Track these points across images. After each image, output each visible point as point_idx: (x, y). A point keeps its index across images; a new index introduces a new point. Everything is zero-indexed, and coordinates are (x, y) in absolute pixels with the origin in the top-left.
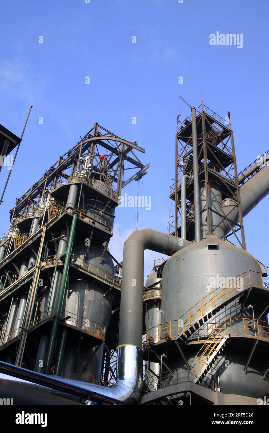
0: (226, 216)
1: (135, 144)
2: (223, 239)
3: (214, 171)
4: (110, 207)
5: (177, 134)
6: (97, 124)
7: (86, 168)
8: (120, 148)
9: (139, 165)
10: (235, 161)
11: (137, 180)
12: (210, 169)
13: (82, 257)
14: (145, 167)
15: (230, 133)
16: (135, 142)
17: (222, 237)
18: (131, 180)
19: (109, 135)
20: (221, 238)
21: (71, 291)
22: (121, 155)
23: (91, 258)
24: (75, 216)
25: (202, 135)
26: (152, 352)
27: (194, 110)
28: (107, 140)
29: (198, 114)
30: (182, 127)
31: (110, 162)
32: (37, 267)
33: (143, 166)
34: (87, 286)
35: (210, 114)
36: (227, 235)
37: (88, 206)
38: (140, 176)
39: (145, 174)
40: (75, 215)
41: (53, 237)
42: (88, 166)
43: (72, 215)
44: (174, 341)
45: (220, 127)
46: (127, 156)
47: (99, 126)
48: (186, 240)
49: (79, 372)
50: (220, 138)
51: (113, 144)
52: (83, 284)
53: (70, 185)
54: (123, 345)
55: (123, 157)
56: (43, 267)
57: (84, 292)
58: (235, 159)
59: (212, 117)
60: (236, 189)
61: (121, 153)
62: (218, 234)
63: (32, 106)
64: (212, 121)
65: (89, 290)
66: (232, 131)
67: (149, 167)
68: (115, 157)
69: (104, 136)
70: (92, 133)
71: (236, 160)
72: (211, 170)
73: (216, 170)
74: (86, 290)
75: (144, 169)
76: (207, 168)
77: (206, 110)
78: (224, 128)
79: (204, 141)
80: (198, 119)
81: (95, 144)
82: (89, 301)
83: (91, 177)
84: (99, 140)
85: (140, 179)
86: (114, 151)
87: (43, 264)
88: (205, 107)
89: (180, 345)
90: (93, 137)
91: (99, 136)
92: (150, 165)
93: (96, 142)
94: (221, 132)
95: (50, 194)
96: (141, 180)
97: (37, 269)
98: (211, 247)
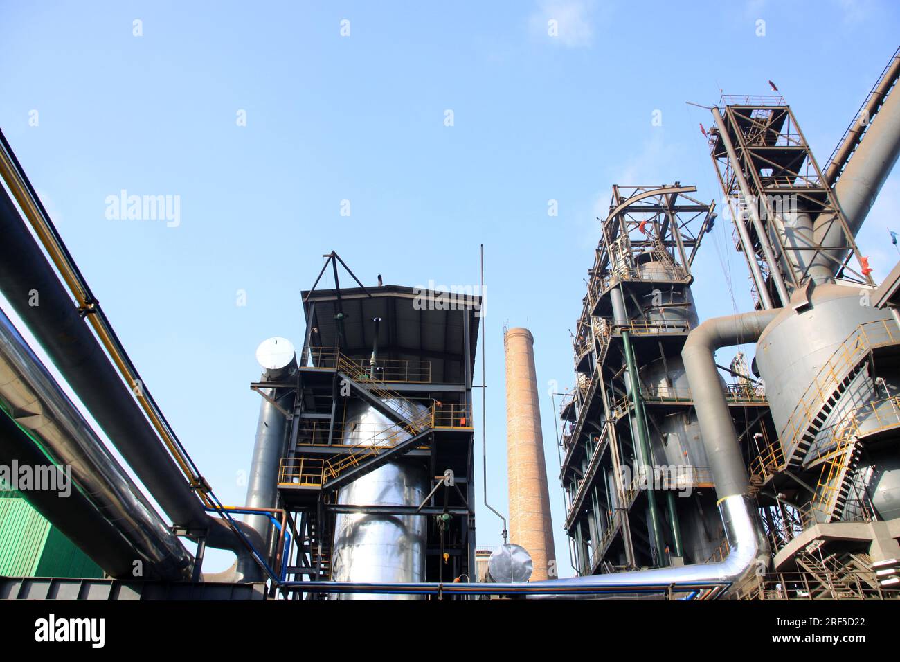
0: (820, 245)
1: (677, 185)
2: (829, 281)
3: (777, 185)
4: (679, 293)
5: (712, 153)
6: (615, 186)
7: (624, 256)
8: (664, 202)
9: (701, 208)
10: (809, 149)
11: (708, 231)
12: (769, 187)
13: (663, 383)
14: (710, 206)
15: (785, 111)
16: (676, 183)
17: (826, 280)
18: (702, 233)
19: (639, 192)
20: (826, 282)
21: (665, 435)
22: (667, 210)
23: (676, 379)
24: (625, 335)
25: (738, 142)
26: (764, 495)
27: (715, 110)
28: (638, 200)
29: (723, 112)
30: (713, 141)
31: (662, 222)
32: (608, 422)
33: (707, 206)
34: (685, 419)
35: (742, 103)
36: (840, 269)
37: (647, 307)
38: (710, 223)
39: (714, 217)
40: (624, 333)
41: (614, 372)
42: (624, 252)
43: (621, 336)
44: (782, 471)
45: (765, 112)
46: (677, 206)
47: (619, 187)
48: (774, 307)
49: (717, 539)
50: (770, 129)
51: (652, 201)
52: (678, 418)
53: (609, 292)
54: (722, 500)
55: (671, 210)
56: (615, 418)
57: (684, 429)
58: (808, 147)
59: (747, 105)
60: (826, 193)
61: (667, 207)
62: (819, 277)
63: (482, 245)
64: (748, 112)
65: (690, 424)
66: (788, 106)
67: (715, 205)
68: (663, 215)
69: (631, 197)
70: (615, 204)
71: (810, 147)
72: (771, 186)
73: (778, 183)
74: (685, 426)
75: (711, 211)
76: (761, 189)
77: (730, 100)
78: (773, 110)
79: (743, 151)
80: (725, 121)
81: (623, 216)
82: (695, 438)
83: (634, 266)
84: (626, 207)
85: (712, 226)
86: (657, 208)
87: (615, 413)
88: (729, 97)
89: (795, 474)
90: (616, 207)
91: (623, 202)
92: (715, 202)
93: (622, 213)
94: (770, 119)
95: (593, 314)
96: (714, 228)
97: (609, 424)
98: (801, 310)
